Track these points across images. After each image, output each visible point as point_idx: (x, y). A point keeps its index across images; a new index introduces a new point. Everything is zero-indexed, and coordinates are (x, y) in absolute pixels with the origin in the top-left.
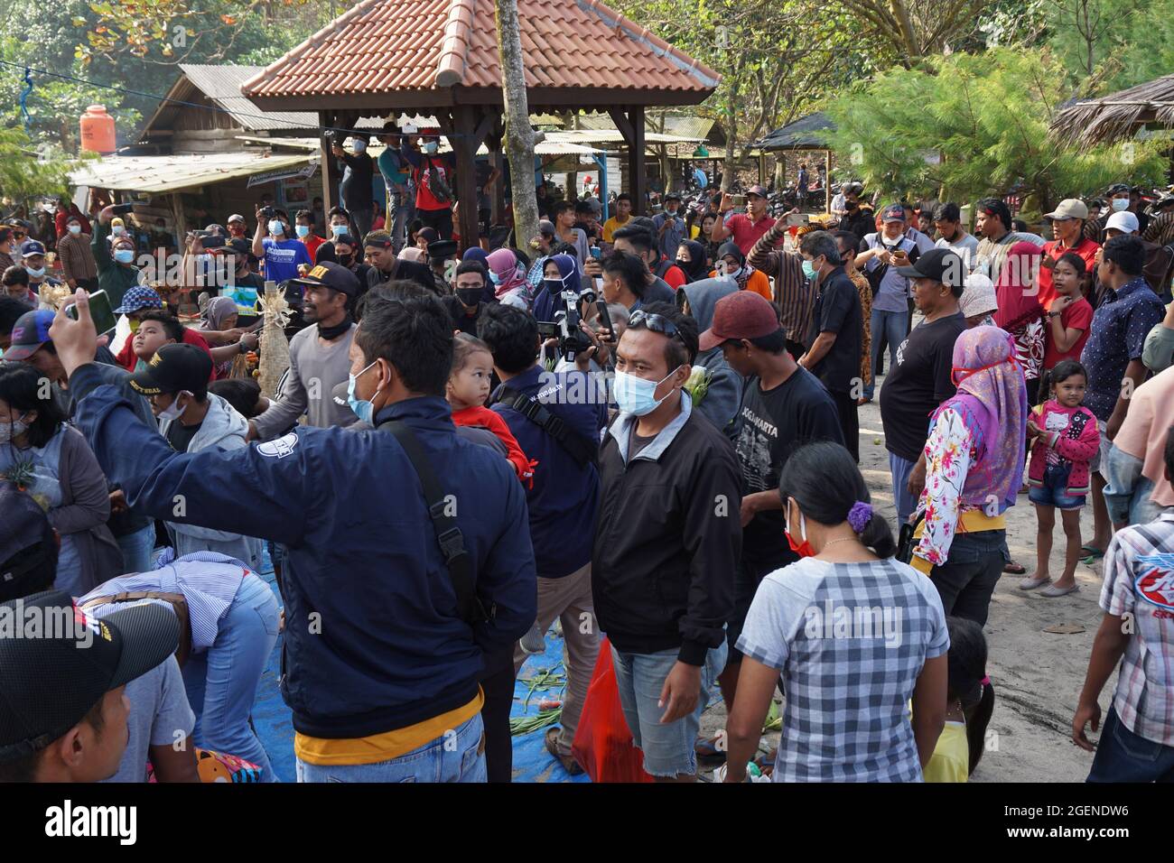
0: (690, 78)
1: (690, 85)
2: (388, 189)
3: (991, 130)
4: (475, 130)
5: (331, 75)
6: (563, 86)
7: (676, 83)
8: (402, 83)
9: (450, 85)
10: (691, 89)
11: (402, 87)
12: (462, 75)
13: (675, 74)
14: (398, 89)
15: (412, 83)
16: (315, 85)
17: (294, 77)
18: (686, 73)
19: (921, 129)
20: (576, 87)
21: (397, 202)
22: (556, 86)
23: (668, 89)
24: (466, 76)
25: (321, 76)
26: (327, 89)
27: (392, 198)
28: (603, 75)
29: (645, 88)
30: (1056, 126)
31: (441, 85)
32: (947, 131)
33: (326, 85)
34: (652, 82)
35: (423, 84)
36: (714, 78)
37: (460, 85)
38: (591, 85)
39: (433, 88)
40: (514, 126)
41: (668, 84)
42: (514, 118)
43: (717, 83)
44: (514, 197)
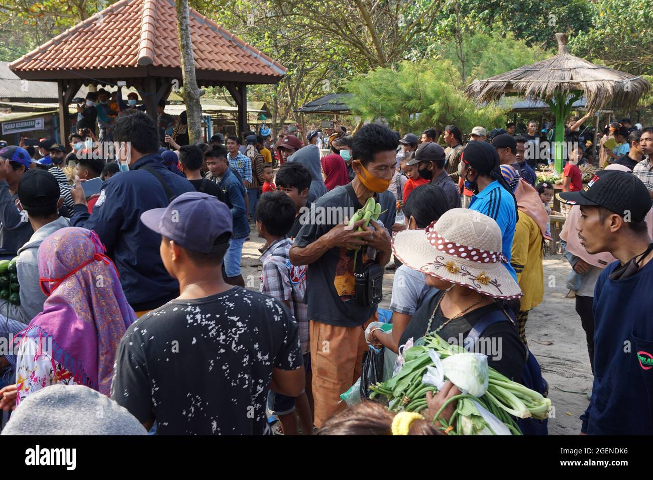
0: (271, 69)
1: (272, 73)
2: (99, 125)
3: (432, 96)
4: (157, 92)
5: (68, 60)
6: (207, 69)
7: (265, 72)
8: (116, 64)
9: (146, 65)
10: (272, 75)
11: (116, 66)
12: (152, 59)
13: (263, 67)
14: (113, 66)
15: (123, 63)
16: (60, 65)
17: (44, 61)
18: (269, 67)
19: (394, 97)
20: (213, 70)
21: (104, 133)
22: (203, 69)
23: (260, 74)
24: (155, 61)
25: (62, 60)
26: (67, 66)
27: (101, 131)
28: (227, 65)
29: (249, 73)
30: (467, 92)
31: (141, 65)
32: (408, 98)
33: (66, 64)
34: (252, 70)
35: (130, 64)
36: (284, 70)
37: (151, 65)
38: (221, 70)
39: (136, 66)
40: (189, 86)
41: (260, 72)
42: (189, 82)
43: (285, 73)
44: (189, 123)
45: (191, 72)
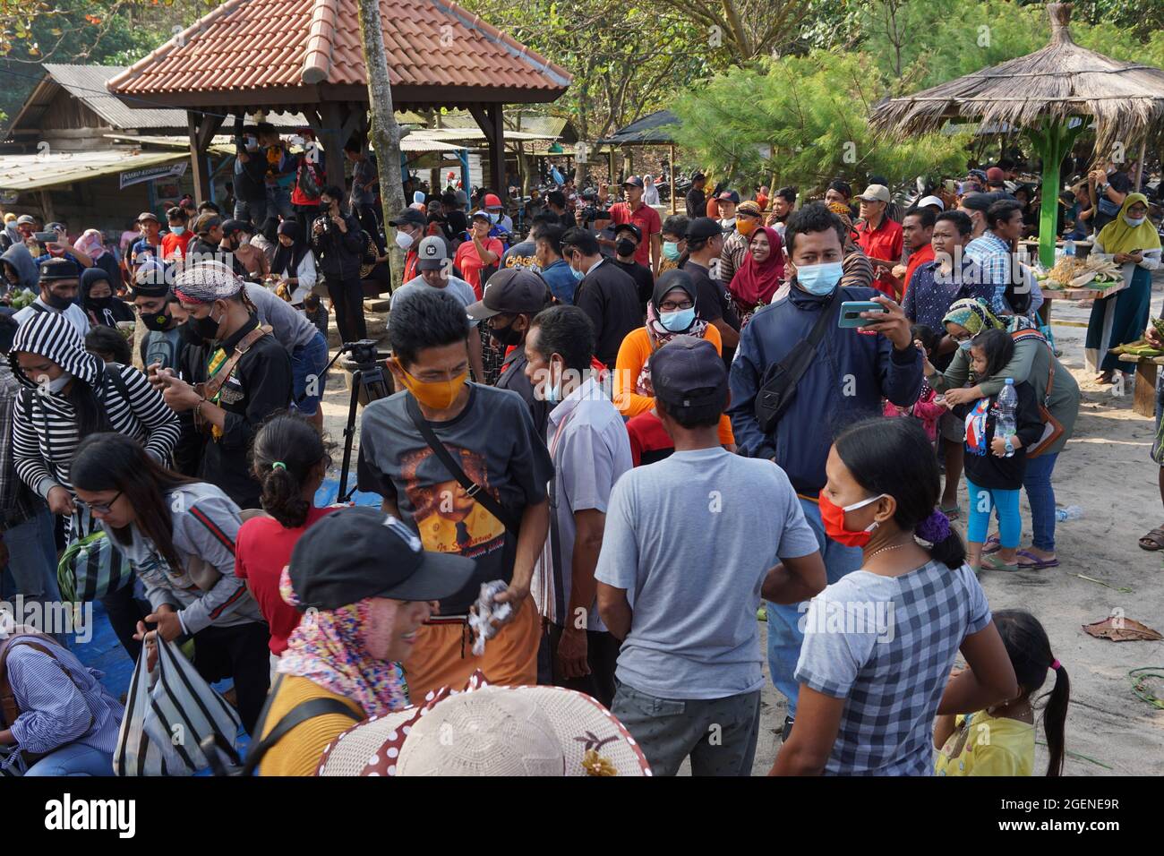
0: (545, 78)
1: (544, 84)
3: (819, 122)
4: (342, 126)
5: (197, 73)
6: (425, 84)
7: (531, 83)
8: (269, 81)
9: (316, 82)
10: (546, 87)
11: (269, 84)
12: (327, 72)
13: (530, 74)
14: (265, 86)
15: (279, 80)
16: (183, 83)
17: (161, 75)
18: (540, 73)
19: (754, 124)
20: (438, 84)
22: (419, 83)
23: (524, 87)
24: (332, 74)
25: (188, 74)
26: (194, 86)
28: (462, 74)
29: (502, 86)
30: (874, 120)
31: (308, 82)
32: (779, 125)
33: (193, 82)
34: (509, 81)
35: (290, 81)
36: (566, 77)
37: (325, 82)
38: (452, 83)
39: (300, 85)
40: (380, 121)
41: (524, 83)
42: (379, 114)
43: (569, 83)
44: (381, 188)
45: (383, 96)
